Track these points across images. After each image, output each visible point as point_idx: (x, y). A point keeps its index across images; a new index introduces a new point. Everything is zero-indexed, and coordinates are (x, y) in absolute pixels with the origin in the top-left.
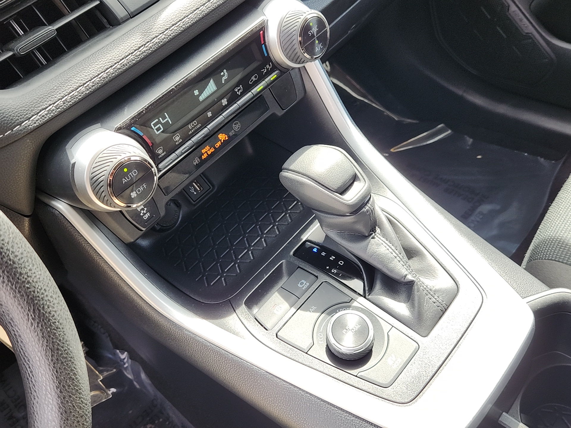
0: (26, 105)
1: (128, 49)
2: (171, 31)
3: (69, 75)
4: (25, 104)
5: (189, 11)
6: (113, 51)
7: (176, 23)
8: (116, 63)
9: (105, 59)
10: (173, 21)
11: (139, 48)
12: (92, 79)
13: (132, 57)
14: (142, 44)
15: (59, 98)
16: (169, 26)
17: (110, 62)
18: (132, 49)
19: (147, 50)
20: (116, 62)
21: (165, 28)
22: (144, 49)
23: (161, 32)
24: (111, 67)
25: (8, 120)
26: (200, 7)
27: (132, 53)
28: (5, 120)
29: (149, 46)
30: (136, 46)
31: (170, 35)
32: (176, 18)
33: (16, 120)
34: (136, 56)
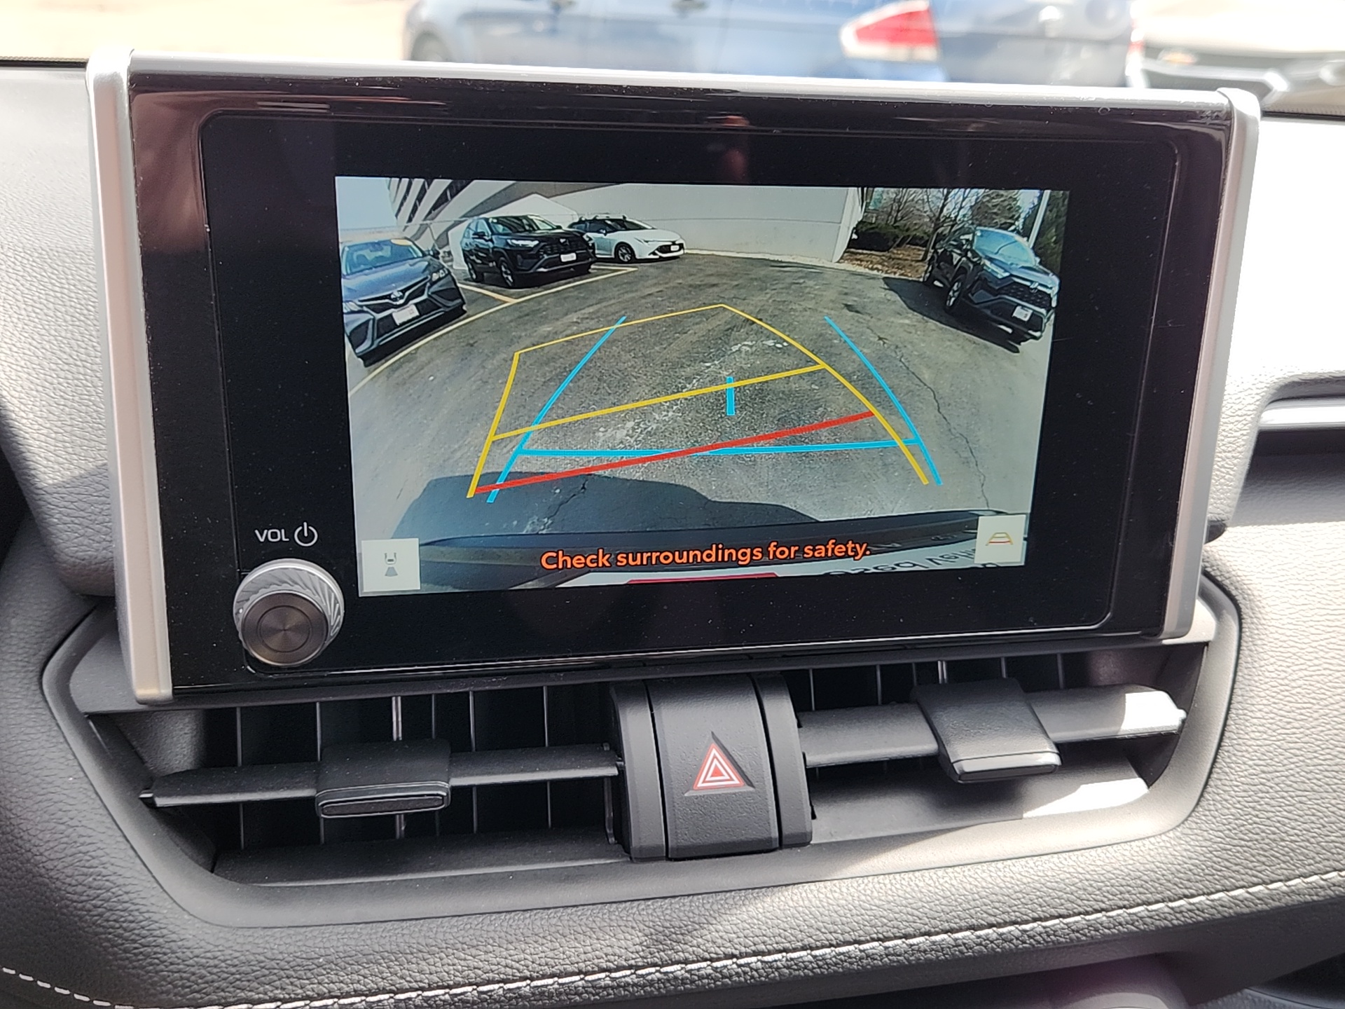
0: (216, 966)
1: (583, 957)
2: (739, 966)
3: (383, 941)
4: (216, 962)
5: (830, 936)
6: (540, 941)
7: (770, 953)
8: (525, 979)
9: (505, 953)
10: (764, 943)
11: (618, 969)
12: (430, 989)
13: (580, 983)
14: (633, 962)
15: (310, 993)
16: (743, 949)
17: (512, 968)
18: (596, 961)
19: (635, 985)
20: (528, 974)
21: (729, 951)
22: (628, 979)
23: (707, 956)
24: (505, 981)
25: (145, 981)
26: (868, 942)
27: (586, 974)
28: (138, 976)
29: (649, 977)
30: (612, 958)
31: (730, 977)
32: (778, 939)
33: (162, 993)
34: (593, 987)
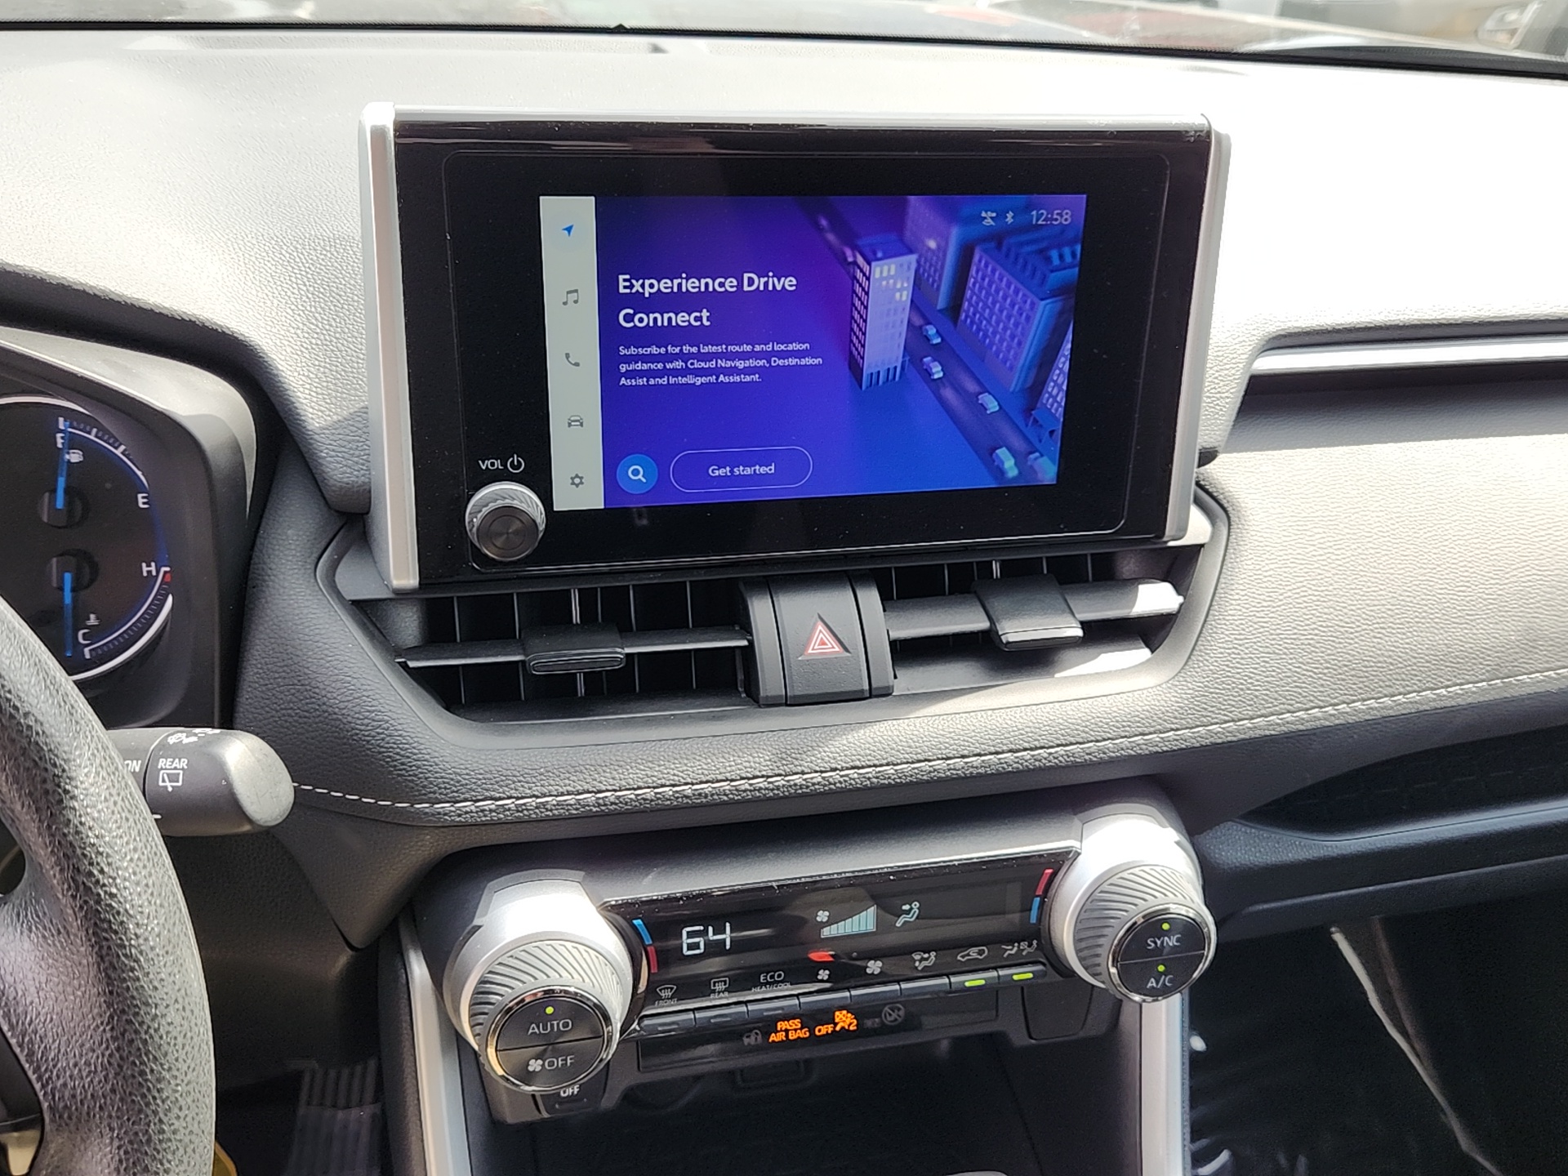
0: (467, 774)
1: (729, 769)
2: (842, 776)
3: (584, 758)
4: (468, 771)
5: (907, 756)
6: (698, 758)
7: (863, 767)
8: (686, 784)
9: (673, 766)
10: (859, 760)
11: (755, 777)
12: (620, 790)
13: (728, 787)
14: (764, 773)
15: (536, 793)
16: (844, 765)
17: (678, 776)
18: (738, 772)
19: (766, 789)
20: (689, 780)
21: (834, 766)
22: (761, 785)
23: (818, 769)
24: (674, 786)
25: (417, 785)
26: (934, 760)
27: (732, 780)
28: (412, 781)
29: (776, 784)
30: (749, 770)
31: (835, 784)
32: (869, 758)
33: (431, 792)
34: (737, 790)
